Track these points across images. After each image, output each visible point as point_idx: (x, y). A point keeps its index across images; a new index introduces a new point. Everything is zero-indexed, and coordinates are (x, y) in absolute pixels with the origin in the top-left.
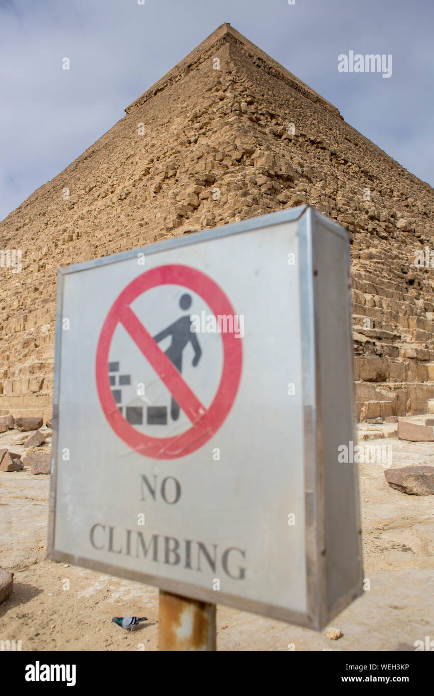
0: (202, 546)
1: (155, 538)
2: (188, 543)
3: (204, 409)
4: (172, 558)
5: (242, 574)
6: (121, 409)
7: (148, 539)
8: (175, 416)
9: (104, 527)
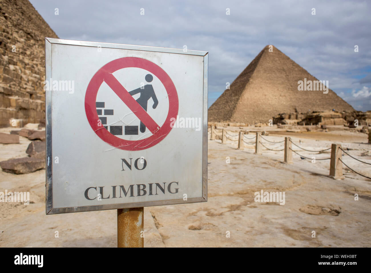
0: (158, 185)
1: (132, 187)
2: (151, 185)
3: (159, 127)
4: (142, 192)
5: (177, 191)
6: (107, 127)
7: (127, 188)
8: (143, 130)
9: (96, 188)
